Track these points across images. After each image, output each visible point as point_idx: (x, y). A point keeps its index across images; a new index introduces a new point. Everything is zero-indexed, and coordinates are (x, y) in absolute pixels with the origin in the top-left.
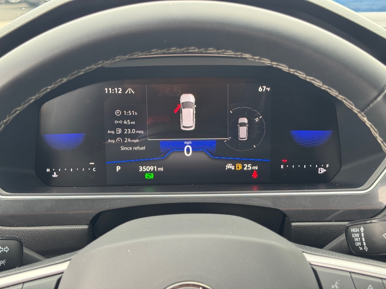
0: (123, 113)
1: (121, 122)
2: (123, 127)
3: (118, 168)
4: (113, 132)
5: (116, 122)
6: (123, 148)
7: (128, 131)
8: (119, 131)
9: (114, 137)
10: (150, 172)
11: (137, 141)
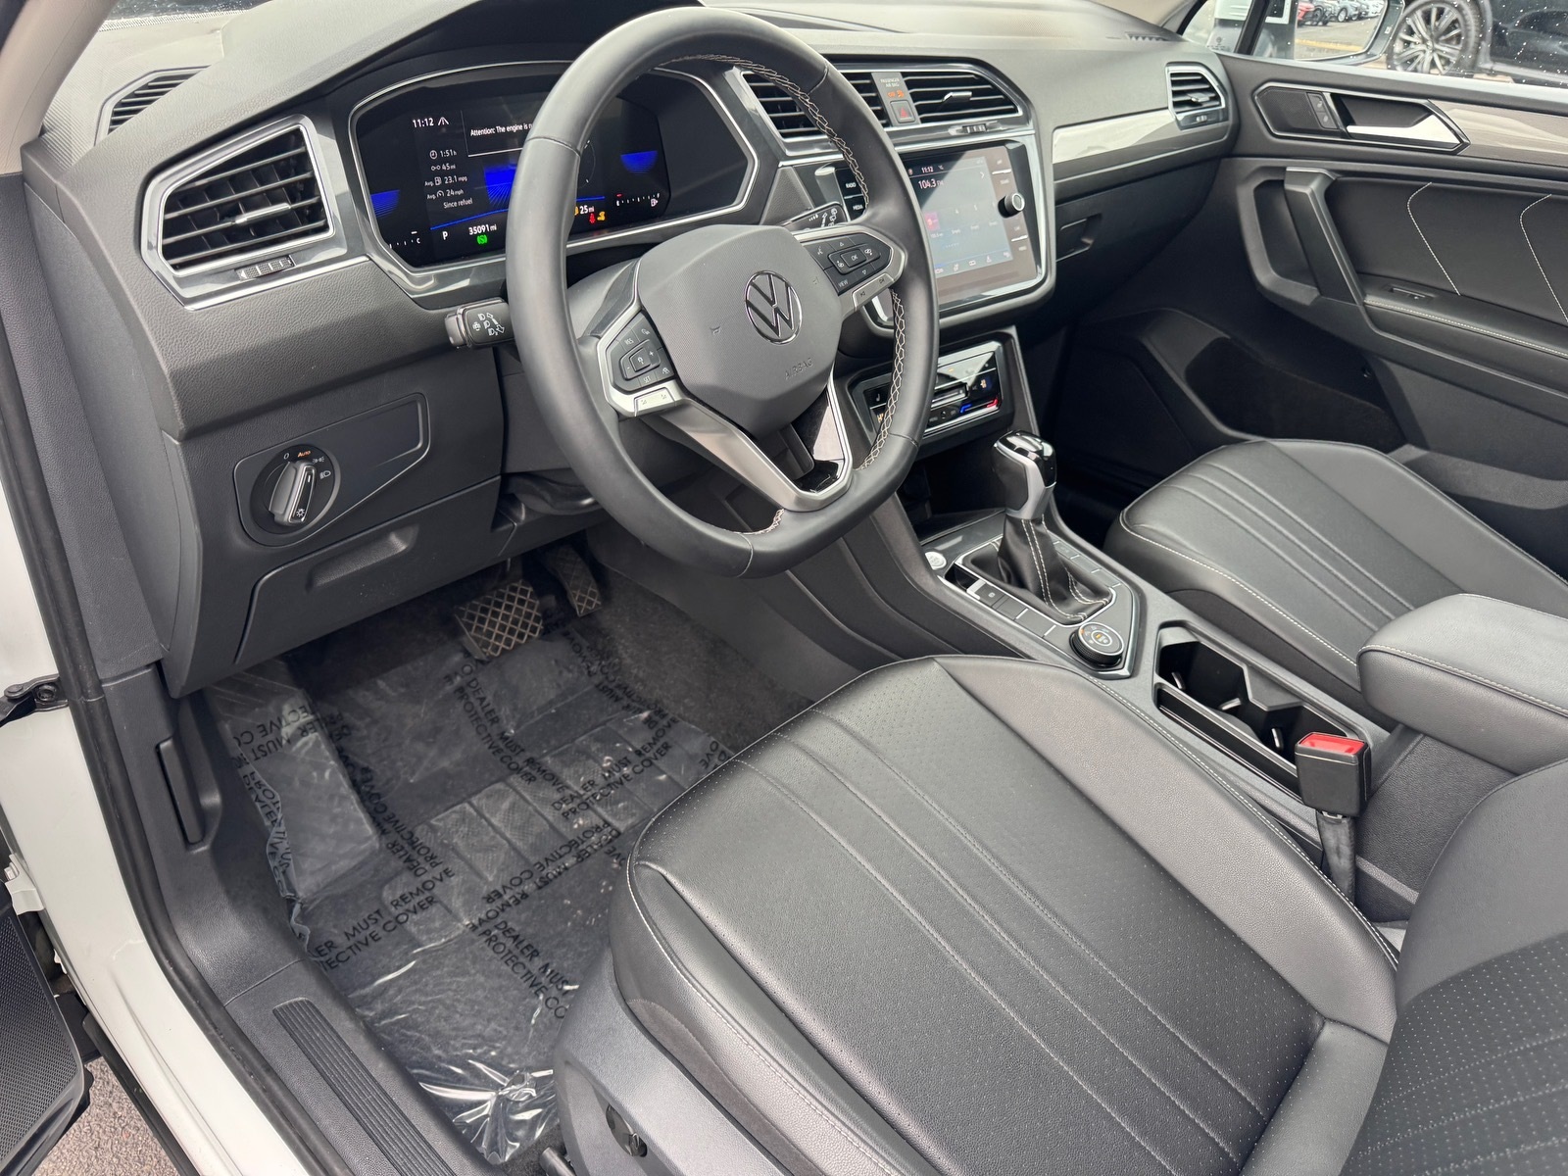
0: (439, 154)
1: (438, 167)
2: (442, 174)
3: (445, 234)
4: (431, 184)
5: (433, 168)
6: (447, 205)
7: (449, 180)
8: (438, 181)
9: (433, 190)
10: (482, 233)
11: (460, 192)
